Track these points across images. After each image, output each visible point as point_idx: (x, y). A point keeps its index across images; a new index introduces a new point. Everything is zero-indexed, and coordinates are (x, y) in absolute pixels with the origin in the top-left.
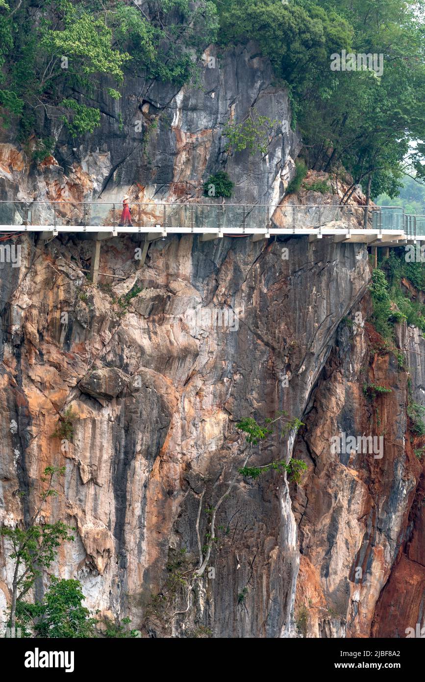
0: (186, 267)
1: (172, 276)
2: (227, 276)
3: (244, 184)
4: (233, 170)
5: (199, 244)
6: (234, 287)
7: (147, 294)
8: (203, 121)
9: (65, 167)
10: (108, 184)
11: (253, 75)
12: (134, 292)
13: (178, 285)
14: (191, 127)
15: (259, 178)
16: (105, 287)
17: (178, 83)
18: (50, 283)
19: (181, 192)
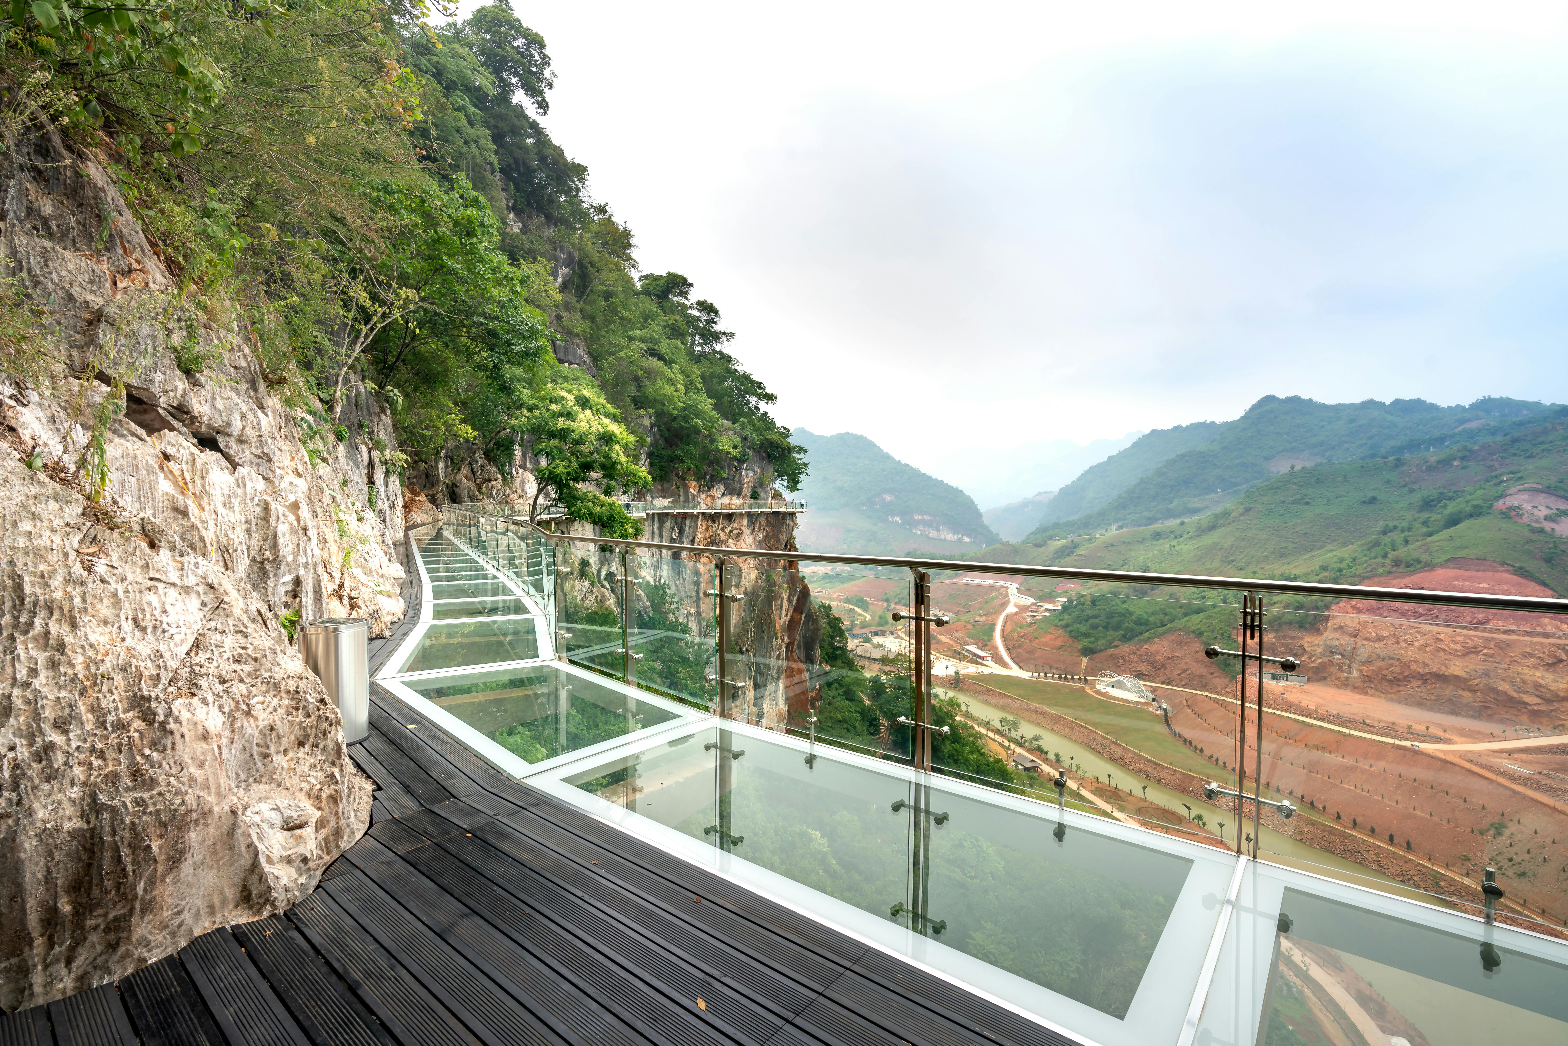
0: (745, 522)
1: (742, 526)
2: (757, 525)
3: (762, 494)
4: (759, 490)
5: (749, 514)
6: (759, 528)
7: (735, 532)
8: (751, 474)
9: (709, 488)
10: (723, 495)
11: (763, 458)
12: (731, 531)
13: (744, 528)
14: (747, 475)
15: (766, 493)
16: (722, 530)
17: (744, 461)
18: (707, 530)
19: (744, 497)
